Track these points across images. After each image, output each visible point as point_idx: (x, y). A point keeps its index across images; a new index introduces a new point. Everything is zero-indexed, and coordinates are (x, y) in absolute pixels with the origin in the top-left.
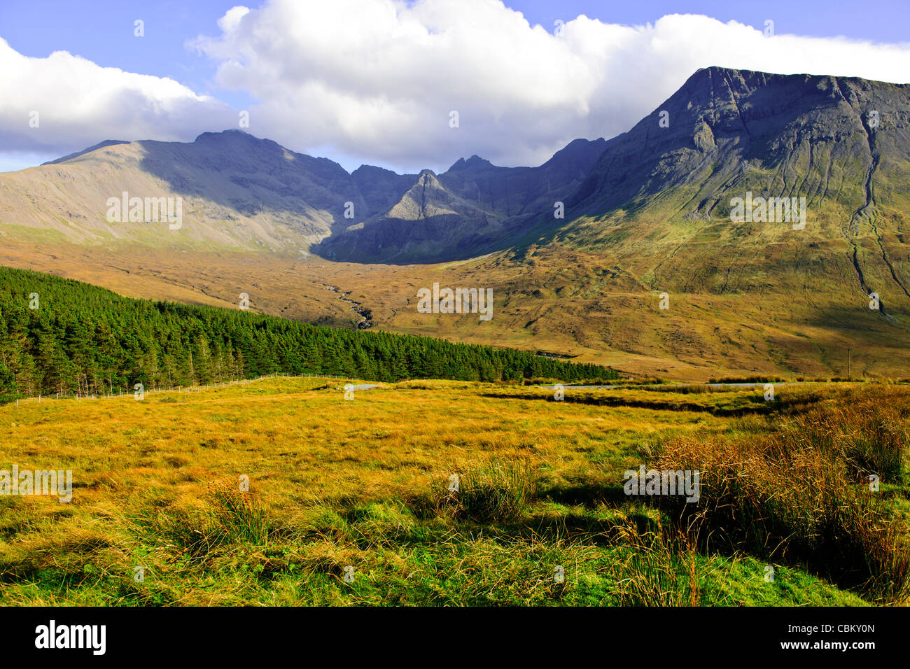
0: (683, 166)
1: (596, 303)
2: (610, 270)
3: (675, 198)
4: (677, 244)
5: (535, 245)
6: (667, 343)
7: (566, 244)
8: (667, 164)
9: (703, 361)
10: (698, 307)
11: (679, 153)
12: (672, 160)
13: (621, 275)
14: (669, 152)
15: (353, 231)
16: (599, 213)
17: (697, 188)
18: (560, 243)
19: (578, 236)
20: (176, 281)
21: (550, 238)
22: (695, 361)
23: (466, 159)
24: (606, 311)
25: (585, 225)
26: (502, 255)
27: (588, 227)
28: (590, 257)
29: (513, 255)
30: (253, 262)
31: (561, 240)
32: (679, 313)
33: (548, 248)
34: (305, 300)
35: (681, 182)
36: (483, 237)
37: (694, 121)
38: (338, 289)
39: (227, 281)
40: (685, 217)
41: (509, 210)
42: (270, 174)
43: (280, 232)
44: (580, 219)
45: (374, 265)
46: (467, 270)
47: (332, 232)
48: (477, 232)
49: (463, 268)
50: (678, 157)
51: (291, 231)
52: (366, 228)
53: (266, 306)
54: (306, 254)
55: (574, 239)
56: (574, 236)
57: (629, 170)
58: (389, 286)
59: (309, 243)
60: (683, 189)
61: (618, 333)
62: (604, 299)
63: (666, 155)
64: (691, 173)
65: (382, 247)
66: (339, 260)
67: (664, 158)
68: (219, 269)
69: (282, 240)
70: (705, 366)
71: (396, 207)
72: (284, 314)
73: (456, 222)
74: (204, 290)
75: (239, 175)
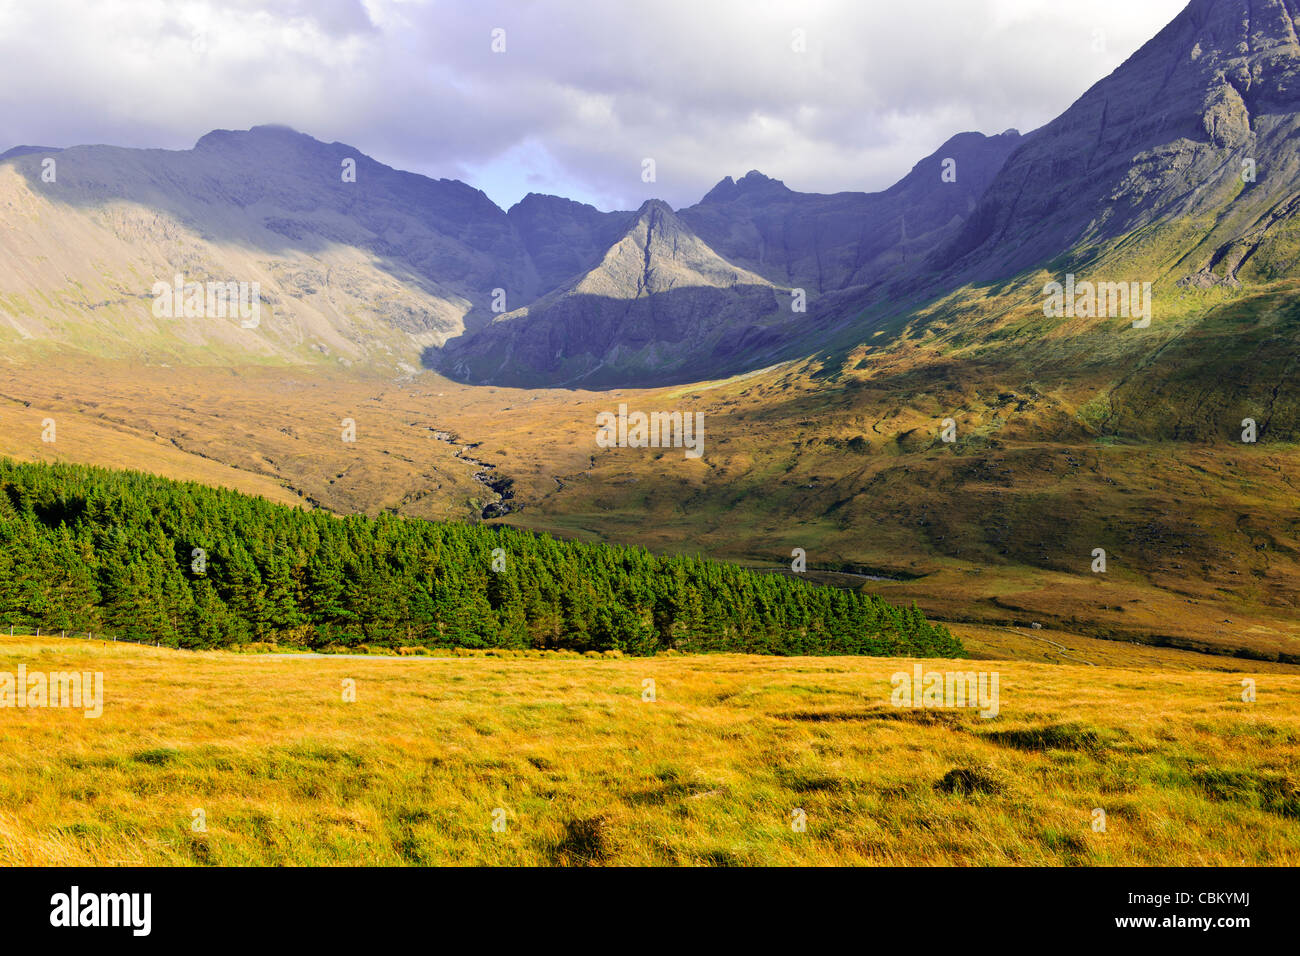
0: (1180, 178)
1: (980, 464)
2: (1015, 394)
3: (1161, 243)
4: (1162, 339)
5: (865, 347)
6: (1129, 548)
7: (927, 342)
8: (1144, 173)
9: (1208, 589)
10: (1203, 471)
11: (1172, 150)
12: (1156, 166)
13: (1036, 404)
14: (1150, 149)
15: (506, 322)
16: (997, 280)
17: (1209, 221)
18: (916, 342)
19: (952, 326)
20: (122, 422)
21: (896, 333)
22: (1190, 589)
23: (735, 180)
24: (999, 479)
25: (969, 303)
26: (796, 369)
27: (974, 307)
28: (974, 368)
29: (818, 367)
30: (301, 386)
31: (918, 335)
32: (1161, 483)
33: (890, 352)
34: (383, 459)
35: (1175, 210)
36: (763, 333)
37: (1205, 83)
38: (457, 437)
39: (228, 423)
40: (1183, 282)
41: (821, 280)
42: (344, 212)
43: (361, 326)
44: (960, 291)
45: (543, 391)
46: (723, 398)
47: (466, 326)
48: (753, 324)
49: (716, 393)
50: (1168, 159)
51: (382, 324)
52: (533, 318)
53: (301, 471)
54: (411, 369)
55: (945, 332)
56: (945, 326)
57: (1065, 190)
58: (560, 430)
59: (419, 348)
60: (1178, 225)
61: (1023, 526)
62: (997, 454)
63: (1144, 155)
64: (1198, 191)
65: (566, 354)
66: (476, 381)
67: (1139, 162)
68: (228, 399)
69: (364, 343)
70: (1212, 599)
71: (593, 274)
72: (333, 488)
73: (713, 305)
74: (177, 440)
75: (281, 214)
